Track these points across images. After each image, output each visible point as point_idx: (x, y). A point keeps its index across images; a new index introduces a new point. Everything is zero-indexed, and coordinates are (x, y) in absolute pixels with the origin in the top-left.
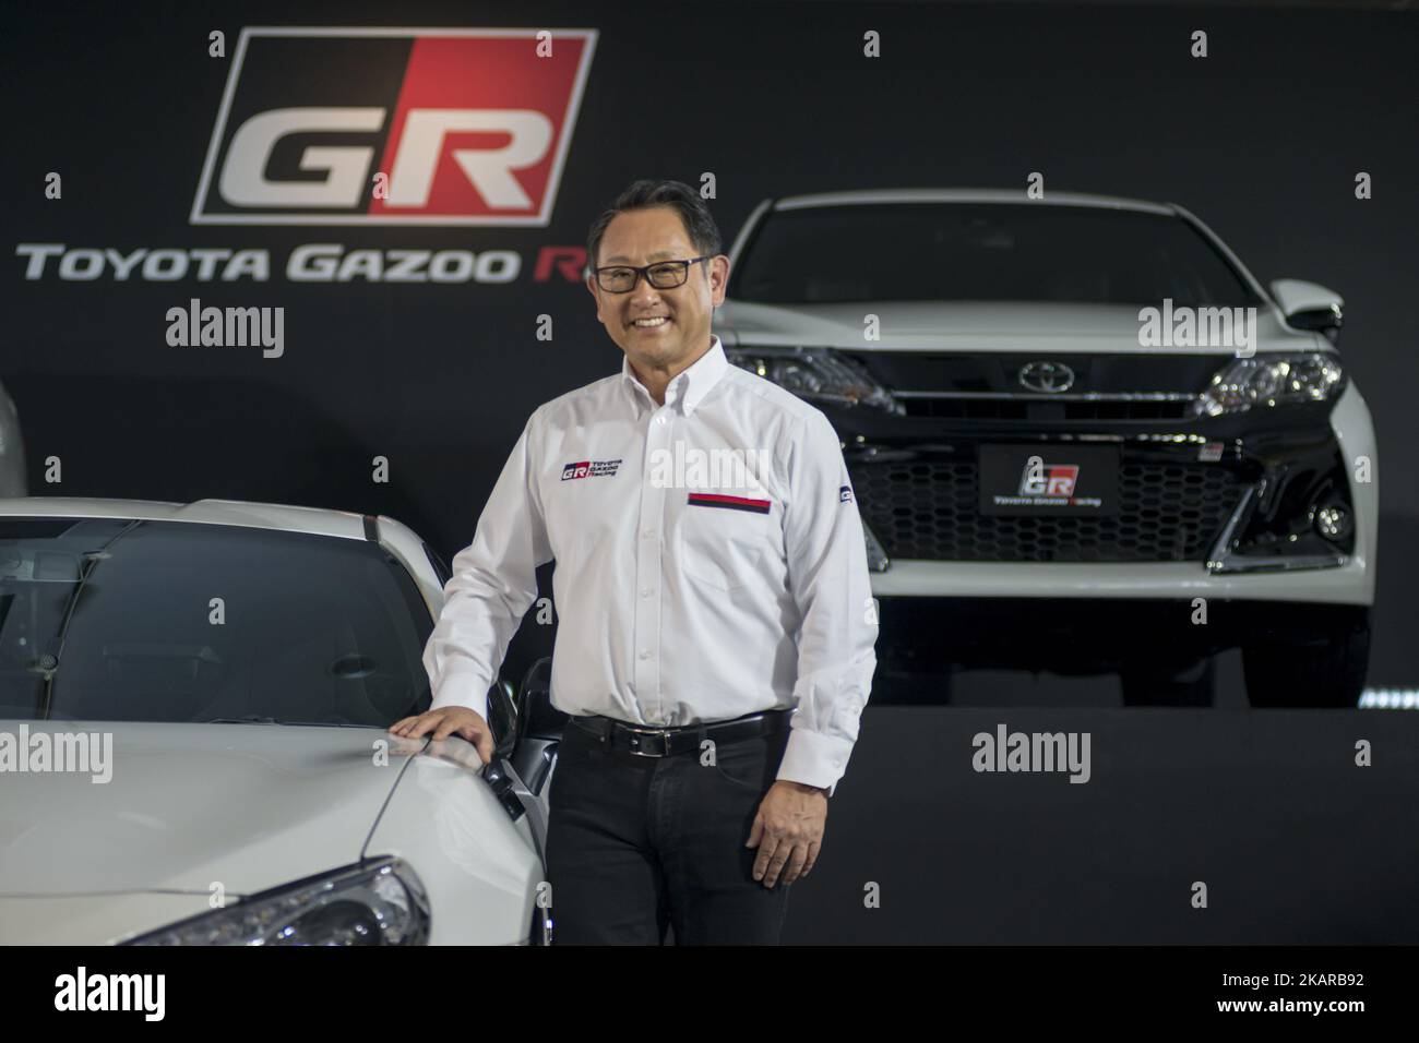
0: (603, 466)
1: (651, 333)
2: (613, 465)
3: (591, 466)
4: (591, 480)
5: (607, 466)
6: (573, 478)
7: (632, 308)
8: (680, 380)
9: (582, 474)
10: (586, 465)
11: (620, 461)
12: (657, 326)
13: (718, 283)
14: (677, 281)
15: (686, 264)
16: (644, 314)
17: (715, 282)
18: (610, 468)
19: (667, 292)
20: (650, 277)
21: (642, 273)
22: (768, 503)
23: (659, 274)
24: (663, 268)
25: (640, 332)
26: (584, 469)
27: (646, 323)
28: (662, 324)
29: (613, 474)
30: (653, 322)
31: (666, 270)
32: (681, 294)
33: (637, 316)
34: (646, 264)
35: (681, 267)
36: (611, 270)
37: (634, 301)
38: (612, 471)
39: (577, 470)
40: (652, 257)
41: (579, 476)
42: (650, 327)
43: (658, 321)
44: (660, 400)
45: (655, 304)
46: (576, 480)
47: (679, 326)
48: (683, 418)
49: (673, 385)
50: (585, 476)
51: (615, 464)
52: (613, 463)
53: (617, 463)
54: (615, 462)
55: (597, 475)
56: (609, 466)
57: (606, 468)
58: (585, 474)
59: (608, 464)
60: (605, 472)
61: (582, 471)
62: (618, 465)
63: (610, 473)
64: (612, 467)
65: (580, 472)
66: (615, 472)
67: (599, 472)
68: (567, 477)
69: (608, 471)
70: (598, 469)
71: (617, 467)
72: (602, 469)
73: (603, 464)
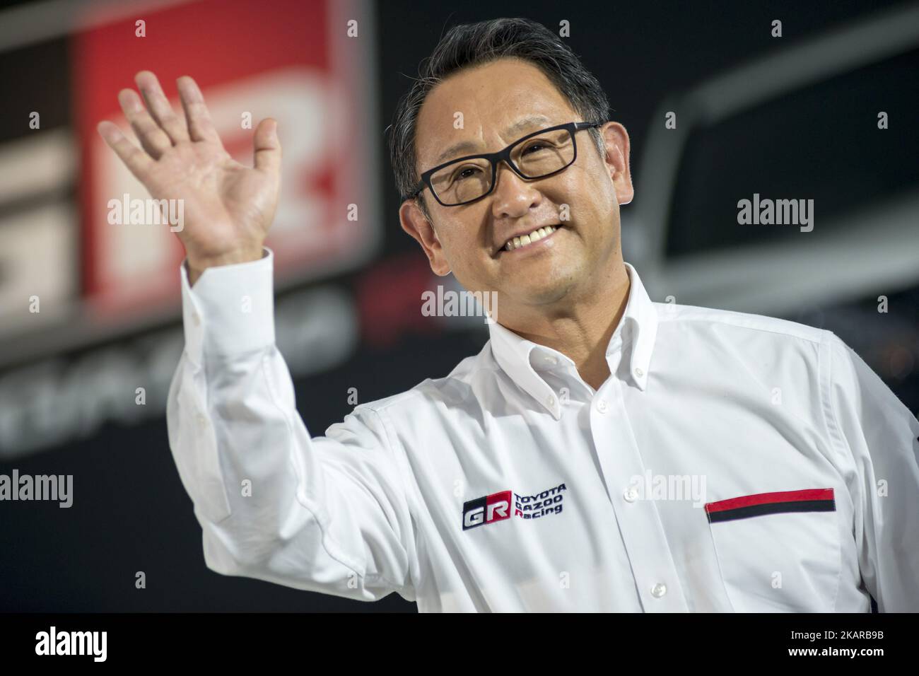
0: (532, 502)
1: (538, 254)
2: (551, 496)
5: (539, 500)
6: (485, 521)
7: (497, 224)
9: (501, 512)
10: (505, 496)
11: (563, 487)
12: (543, 239)
13: (618, 170)
14: (563, 161)
15: (571, 129)
16: (521, 226)
19: (548, 183)
20: (515, 162)
21: (499, 160)
22: (830, 493)
23: (526, 158)
24: (532, 145)
25: (518, 255)
26: (504, 504)
27: (526, 240)
28: (549, 237)
29: (559, 509)
30: (536, 236)
31: (533, 148)
33: (508, 235)
34: (504, 145)
35: (563, 139)
36: (448, 170)
37: (497, 211)
38: (553, 505)
39: (491, 508)
40: (510, 132)
41: (497, 517)
42: (533, 244)
43: (543, 233)
45: (534, 205)
46: (494, 524)
47: (579, 234)
48: (638, 391)
49: (616, 341)
50: (509, 516)
51: (553, 493)
52: (551, 493)
53: (556, 491)
54: (553, 491)
55: (525, 517)
56: (544, 500)
57: (540, 503)
58: (508, 512)
59: (542, 497)
60: (540, 510)
61: (501, 507)
62: (560, 494)
63: (547, 511)
64: (550, 500)
65: (497, 511)
66: (561, 506)
67: (528, 512)
68: (475, 522)
69: (545, 508)
70: (525, 508)
71: (561, 497)
72: (533, 507)
73: (532, 499)
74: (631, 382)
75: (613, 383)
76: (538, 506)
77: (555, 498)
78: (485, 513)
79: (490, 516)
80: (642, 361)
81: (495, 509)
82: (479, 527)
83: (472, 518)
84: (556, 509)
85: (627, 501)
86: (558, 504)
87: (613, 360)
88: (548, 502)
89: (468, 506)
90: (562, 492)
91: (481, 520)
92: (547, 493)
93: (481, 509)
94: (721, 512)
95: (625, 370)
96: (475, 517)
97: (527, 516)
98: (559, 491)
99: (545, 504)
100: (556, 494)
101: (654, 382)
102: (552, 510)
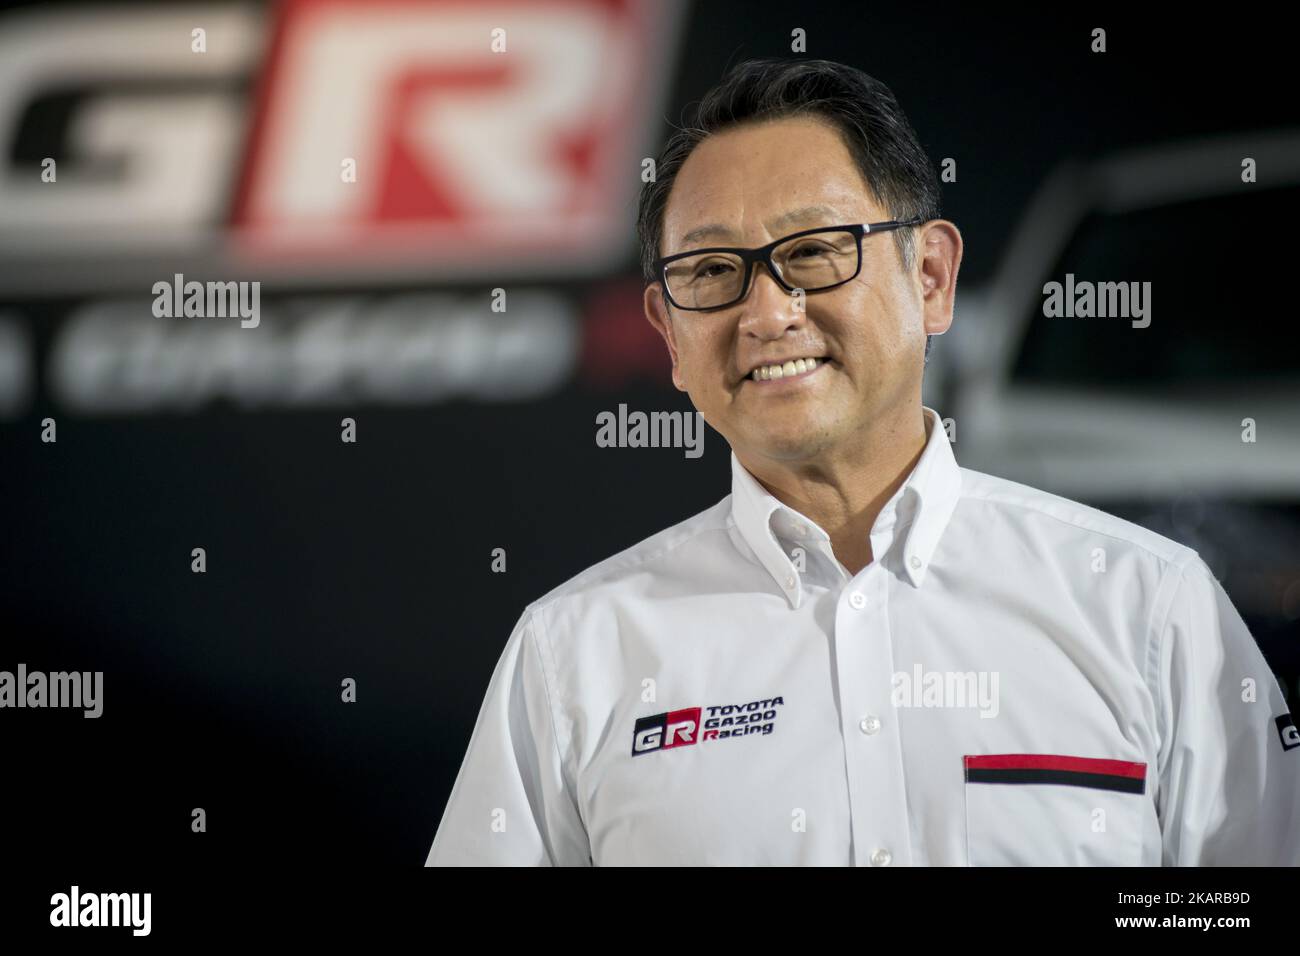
0: (735, 714)
1: (788, 393)
2: (761, 710)
3: (705, 716)
5: (745, 712)
6: (662, 745)
7: (743, 341)
9: (685, 736)
10: (693, 714)
11: (780, 700)
12: (800, 376)
13: (938, 285)
14: (837, 275)
15: (856, 232)
16: (771, 353)
17: (930, 281)
18: (759, 717)
19: (820, 300)
20: (778, 267)
21: (757, 260)
22: (1142, 768)
23: (796, 262)
24: (806, 249)
25: (765, 391)
26: (690, 725)
27: (776, 372)
28: (809, 372)
29: (769, 729)
30: (791, 369)
31: (811, 251)
32: (852, 304)
33: (756, 359)
34: (769, 240)
35: (846, 241)
36: (691, 261)
38: (762, 723)
39: (672, 728)
40: (780, 223)
41: (678, 741)
42: (785, 379)
43: (802, 366)
45: (792, 328)
46: (673, 750)
47: (850, 375)
48: (910, 587)
49: (888, 517)
50: (694, 741)
51: (765, 706)
52: (762, 705)
53: (769, 704)
54: (765, 703)
55: (721, 736)
56: (752, 713)
57: (745, 717)
58: (694, 735)
59: (749, 709)
60: (743, 726)
61: (686, 728)
62: (774, 708)
63: (752, 729)
64: (760, 715)
65: (679, 733)
66: (771, 725)
67: (729, 728)
68: (648, 746)
69: (751, 725)
70: (724, 723)
71: (774, 713)
72: (735, 721)
73: (735, 710)
74: (902, 574)
75: (875, 572)
76: (742, 720)
77: (766, 714)
78: (663, 735)
79: (669, 740)
80: (922, 548)
81: (677, 730)
82: (653, 753)
83: (646, 740)
84: (764, 728)
85: (864, 732)
86: (769, 722)
87: (881, 541)
88: (756, 718)
89: (642, 724)
90: (777, 707)
91: (657, 743)
92: (757, 704)
93: (659, 729)
94: (985, 770)
95: (896, 557)
96: (650, 739)
97: (727, 734)
98: (773, 705)
99: (752, 719)
100: (769, 707)
101: (934, 581)
102: (759, 728)
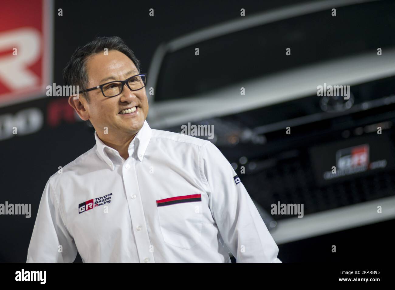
0: (101, 199)
2: (107, 197)
3: (94, 201)
4: (97, 209)
5: (104, 198)
6: (86, 210)
8: (134, 142)
9: (90, 207)
10: (91, 201)
11: (111, 194)
18: (107, 199)
19: (137, 92)
22: (200, 195)
26: (91, 204)
29: (109, 202)
38: (108, 200)
39: (87, 206)
41: (89, 208)
44: (125, 156)
46: (88, 211)
48: (139, 162)
49: (132, 145)
50: (93, 208)
51: (108, 196)
52: (107, 196)
53: (109, 195)
54: (108, 195)
55: (99, 205)
56: (105, 198)
57: (104, 200)
58: (92, 206)
59: (105, 197)
60: (103, 202)
61: (90, 205)
62: (110, 196)
63: (106, 202)
64: (107, 198)
65: (89, 206)
66: (110, 201)
67: (100, 203)
68: (82, 211)
69: (105, 201)
70: (99, 202)
71: (110, 197)
72: (102, 201)
73: (101, 198)
74: (137, 159)
76: (103, 200)
77: (109, 198)
78: (85, 207)
79: (87, 208)
81: (88, 206)
82: (84, 212)
83: (82, 210)
84: (109, 201)
86: (109, 200)
88: (106, 199)
89: (80, 205)
90: (111, 196)
91: (84, 210)
92: (106, 196)
93: (84, 206)
96: (82, 209)
97: (100, 205)
98: (110, 195)
99: (105, 200)
100: (109, 196)
101: (145, 159)
102: (107, 202)
